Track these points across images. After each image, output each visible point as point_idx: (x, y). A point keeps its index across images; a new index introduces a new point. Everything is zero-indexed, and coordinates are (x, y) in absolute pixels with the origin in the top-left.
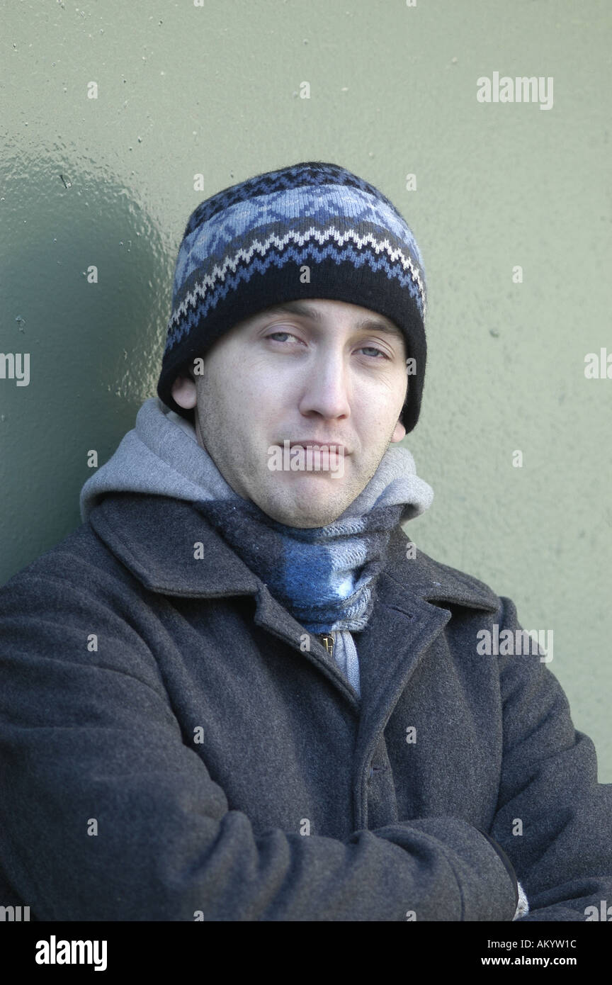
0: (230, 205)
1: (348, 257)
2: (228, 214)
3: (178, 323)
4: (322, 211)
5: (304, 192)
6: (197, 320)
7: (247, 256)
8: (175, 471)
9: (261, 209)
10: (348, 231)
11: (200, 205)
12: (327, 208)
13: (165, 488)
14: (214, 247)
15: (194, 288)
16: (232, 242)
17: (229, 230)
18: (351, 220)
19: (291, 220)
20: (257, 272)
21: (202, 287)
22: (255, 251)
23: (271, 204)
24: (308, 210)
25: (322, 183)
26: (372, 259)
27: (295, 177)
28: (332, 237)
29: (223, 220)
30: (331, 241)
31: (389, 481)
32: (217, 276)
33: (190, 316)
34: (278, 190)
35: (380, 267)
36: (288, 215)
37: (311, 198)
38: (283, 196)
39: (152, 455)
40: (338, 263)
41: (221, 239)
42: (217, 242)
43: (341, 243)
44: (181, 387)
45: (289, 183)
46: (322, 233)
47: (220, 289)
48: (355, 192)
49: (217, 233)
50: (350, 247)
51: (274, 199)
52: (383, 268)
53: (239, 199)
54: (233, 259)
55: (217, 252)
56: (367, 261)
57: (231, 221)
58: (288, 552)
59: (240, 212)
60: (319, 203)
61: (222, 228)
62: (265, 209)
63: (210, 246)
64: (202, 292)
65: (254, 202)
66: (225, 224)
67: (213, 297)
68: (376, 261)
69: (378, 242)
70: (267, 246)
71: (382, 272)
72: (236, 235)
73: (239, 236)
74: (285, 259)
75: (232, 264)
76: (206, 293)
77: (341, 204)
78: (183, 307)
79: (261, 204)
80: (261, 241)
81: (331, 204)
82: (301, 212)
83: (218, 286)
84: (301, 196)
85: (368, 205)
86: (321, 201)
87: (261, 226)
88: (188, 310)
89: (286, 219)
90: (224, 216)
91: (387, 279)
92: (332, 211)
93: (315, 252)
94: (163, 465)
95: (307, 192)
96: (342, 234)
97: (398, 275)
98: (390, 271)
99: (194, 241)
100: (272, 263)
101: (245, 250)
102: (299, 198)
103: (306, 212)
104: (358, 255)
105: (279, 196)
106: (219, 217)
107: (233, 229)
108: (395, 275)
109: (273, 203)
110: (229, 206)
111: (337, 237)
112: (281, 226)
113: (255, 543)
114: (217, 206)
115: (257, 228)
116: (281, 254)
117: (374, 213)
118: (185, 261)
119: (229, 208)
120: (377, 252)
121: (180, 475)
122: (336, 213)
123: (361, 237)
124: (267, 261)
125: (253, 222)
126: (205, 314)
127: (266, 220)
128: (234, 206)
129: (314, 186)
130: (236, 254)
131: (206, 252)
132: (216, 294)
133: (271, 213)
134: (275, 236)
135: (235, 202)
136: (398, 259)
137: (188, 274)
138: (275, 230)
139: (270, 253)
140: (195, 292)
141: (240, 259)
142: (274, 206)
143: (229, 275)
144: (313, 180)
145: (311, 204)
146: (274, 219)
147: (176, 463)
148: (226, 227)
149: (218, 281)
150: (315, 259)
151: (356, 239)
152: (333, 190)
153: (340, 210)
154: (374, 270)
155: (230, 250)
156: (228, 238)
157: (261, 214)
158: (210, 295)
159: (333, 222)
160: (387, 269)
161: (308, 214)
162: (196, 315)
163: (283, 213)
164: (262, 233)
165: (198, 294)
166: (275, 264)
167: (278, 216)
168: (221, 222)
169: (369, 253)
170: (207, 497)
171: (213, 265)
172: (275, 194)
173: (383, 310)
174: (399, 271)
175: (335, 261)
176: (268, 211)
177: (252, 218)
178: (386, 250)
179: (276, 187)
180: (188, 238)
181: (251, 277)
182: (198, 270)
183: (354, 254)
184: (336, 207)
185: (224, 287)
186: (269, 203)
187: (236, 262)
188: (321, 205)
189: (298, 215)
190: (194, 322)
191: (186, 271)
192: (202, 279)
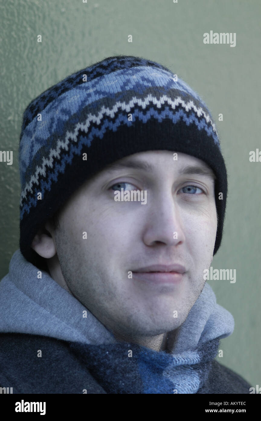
0: (60, 94)
1: (166, 116)
2: (60, 101)
3: (32, 192)
4: (138, 85)
5: (119, 75)
6: (49, 186)
7: (85, 127)
8: (54, 316)
9: (88, 92)
10: (162, 96)
11: (32, 102)
12: (141, 82)
13: (49, 331)
14: (54, 127)
15: (42, 162)
16: (69, 120)
17: (65, 111)
18: (163, 88)
19: (116, 94)
20: (96, 138)
21: (49, 159)
22: (91, 122)
23: (95, 86)
24: (127, 85)
25: (131, 67)
26: (185, 115)
27: (108, 66)
28: (151, 103)
29: (58, 105)
30: (151, 105)
31: (208, 316)
32: (61, 148)
33: (42, 184)
34: (98, 76)
35: (191, 121)
36: (112, 91)
37: (127, 77)
38: (104, 80)
39: (32, 303)
40: (160, 121)
41: (59, 120)
42: (56, 122)
43: (159, 106)
44: (40, 241)
45: (104, 71)
46: (143, 100)
47: (66, 157)
48: (158, 70)
49: (55, 116)
50: (167, 108)
51: (97, 83)
52: (194, 122)
53: (66, 90)
54: (73, 132)
55: (58, 130)
56: (182, 118)
57: (65, 105)
58: (146, 388)
59: (70, 97)
60: (134, 79)
61: (57, 112)
62: (91, 91)
63: (51, 127)
64: (50, 163)
65: (80, 88)
66: (59, 108)
67: (61, 165)
68: (188, 117)
69: (186, 103)
70: (101, 116)
71: (193, 125)
72: (72, 114)
73: (74, 114)
74: (118, 123)
75: (74, 136)
76: (54, 163)
77: (151, 79)
78: (34, 179)
79: (87, 88)
80: (95, 114)
81: (143, 79)
82: (122, 88)
83: (63, 156)
84: (118, 77)
85: (170, 78)
86: (135, 78)
87: (92, 103)
88: (39, 180)
89: (111, 94)
90: (57, 103)
91: (198, 130)
92: (146, 84)
93: (141, 115)
94: (45, 312)
95: (122, 74)
96: (158, 99)
97: (204, 127)
98: (199, 124)
99: (35, 127)
100: (107, 128)
101: (82, 123)
102: (117, 79)
103: (126, 87)
104: (174, 113)
105: (100, 80)
106: (53, 105)
107: (68, 110)
108: (202, 127)
109: (97, 85)
110: (59, 96)
111: (155, 101)
112: (109, 100)
113: (122, 380)
114: (47, 99)
115: (89, 105)
116: (113, 120)
117: (176, 83)
118: (30, 144)
119: (60, 97)
120: (187, 110)
121: (59, 320)
122: (150, 85)
123: (173, 100)
124: (103, 127)
125: (83, 102)
126: (56, 179)
127: (95, 98)
128: (63, 95)
129: (126, 69)
130: (74, 128)
131: (49, 132)
132: (63, 162)
133: (97, 92)
134: (106, 108)
135: (63, 91)
136: (202, 115)
137: (34, 153)
138: (105, 104)
139: (104, 121)
140: (43, 165)
141: (80, 131)
142: (98, 87)
143: (72, 145)
144: (123, 66)
145: (128, 81)
146: (101, 96)
147: (55, 310)
148: (61, 110)
149: (63, 151)
150: (142, 120)
151: (170, 102)
152: (142, 70)
153: (152, 82)
154: (188, 124)
155: (69, 126)
156: (66, 118)
157: (89, 95)
158: (58, 164)
159: (149, 91)
160: (197, 123)
161: (128, 88)
162: (47, 182)
163: (107, 91)
164: (95, 108)
165: (46, 166)
166: (110, 129)
167: (104, 93)
168: (56, 108)
169: (181, 111)
170: (83, 339)
171: (57, 140)
172: (96, 80)
173: (200, 154)
174: (205, 124)
175: (157, 120)
176: (94, 92)
177: (83, 99)
178: (192, 109)
179: (94, 76)
180: (28, 127)
181: (91, 142)
182: (43, 148)
183: (171, 114)
184: (148, 81)
185: (69, 155)
186: (93, 86)
187: (76, 133)
188: (136, 80)
189: (120, 90)
190: (47, 188)
191: (32, 151)
192: (49, 153)
